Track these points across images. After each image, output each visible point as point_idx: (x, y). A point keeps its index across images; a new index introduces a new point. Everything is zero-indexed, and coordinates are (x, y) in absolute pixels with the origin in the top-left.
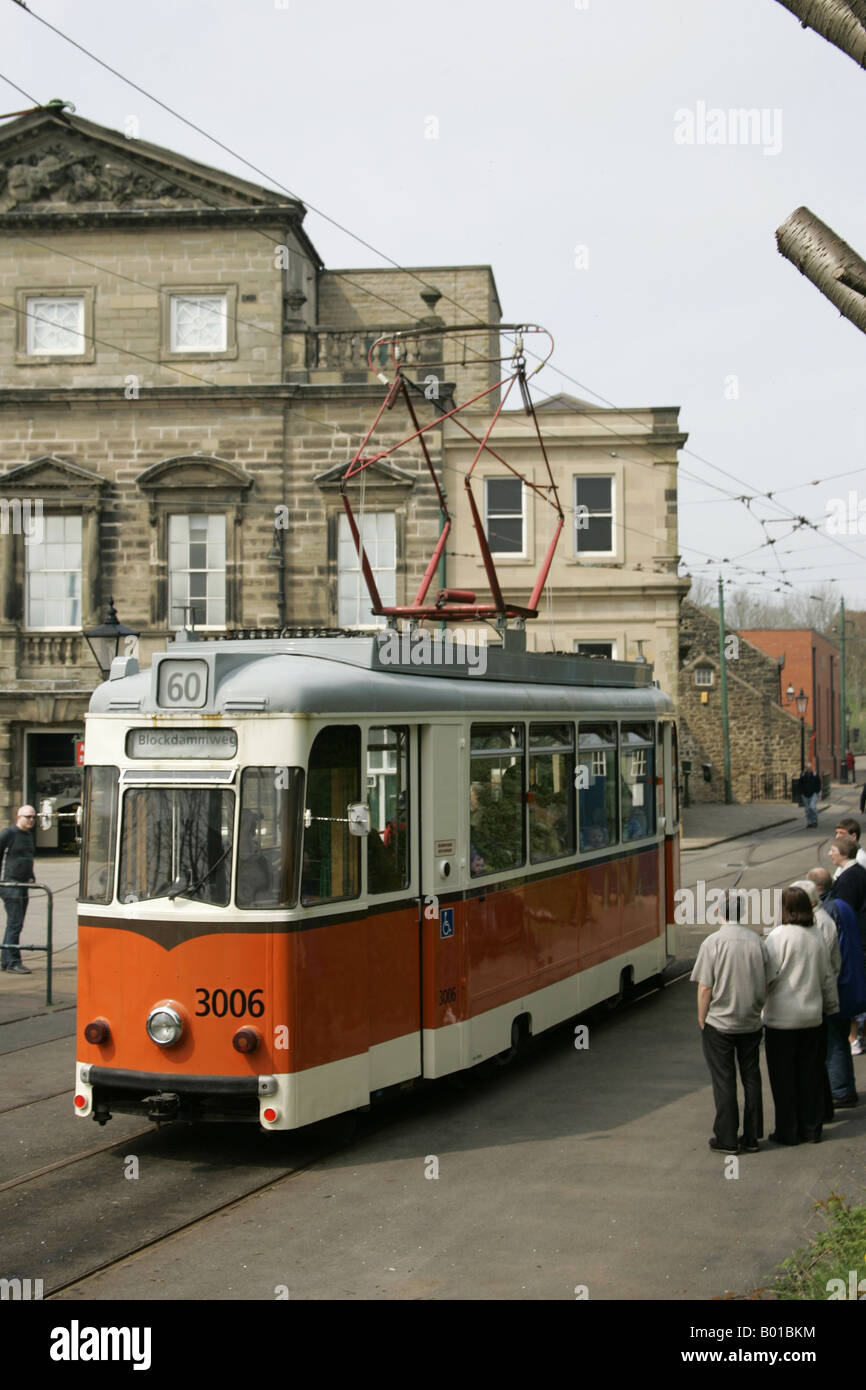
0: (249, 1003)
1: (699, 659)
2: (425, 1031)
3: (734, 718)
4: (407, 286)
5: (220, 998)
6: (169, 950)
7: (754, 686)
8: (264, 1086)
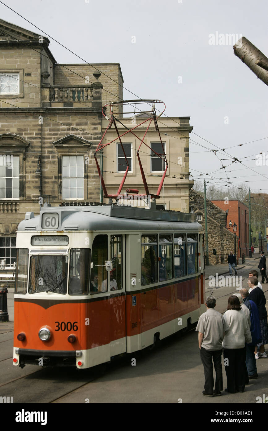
0: (73, 326)
1: (197, 211)
2: (127, 337)
3: (210, 233)
4: (88, 71)
5: (63, 325)
6: (46, 309)
7: (217, 221)
8: (78, 354)
